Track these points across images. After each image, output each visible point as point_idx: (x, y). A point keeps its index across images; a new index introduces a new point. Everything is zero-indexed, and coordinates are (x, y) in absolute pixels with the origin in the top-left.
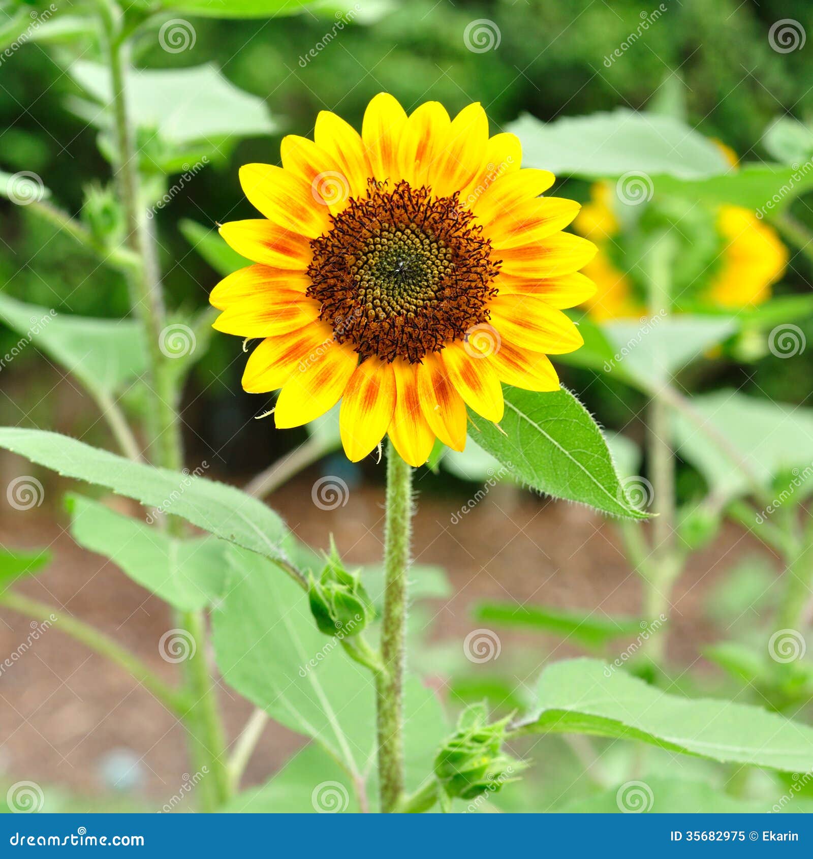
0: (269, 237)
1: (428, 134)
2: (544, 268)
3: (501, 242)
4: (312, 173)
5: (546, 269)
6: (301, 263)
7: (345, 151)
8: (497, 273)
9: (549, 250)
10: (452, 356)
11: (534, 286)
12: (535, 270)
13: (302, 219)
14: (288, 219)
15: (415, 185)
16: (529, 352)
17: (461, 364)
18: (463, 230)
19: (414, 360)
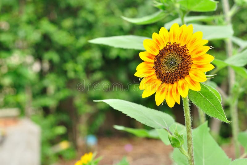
0: (148, 55)
1: (182, 32)
2: (202, 62)
3: (193, 56)
4: (157, 41)
5: (202, 63)
6: (153, 61)
7: (165, 36)
8: (193, 63)
9: (203, 58)
10: (180, 82)
11: (200, 66)
12: (200, 63)
13: (154, 51)
14: (151, 51)
15: (177, 44)
16: (197, 82)
17: (182, 84)
18: (185, 53)
19: (173, 83)
